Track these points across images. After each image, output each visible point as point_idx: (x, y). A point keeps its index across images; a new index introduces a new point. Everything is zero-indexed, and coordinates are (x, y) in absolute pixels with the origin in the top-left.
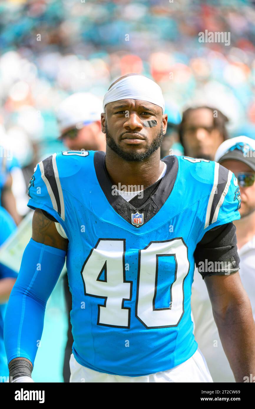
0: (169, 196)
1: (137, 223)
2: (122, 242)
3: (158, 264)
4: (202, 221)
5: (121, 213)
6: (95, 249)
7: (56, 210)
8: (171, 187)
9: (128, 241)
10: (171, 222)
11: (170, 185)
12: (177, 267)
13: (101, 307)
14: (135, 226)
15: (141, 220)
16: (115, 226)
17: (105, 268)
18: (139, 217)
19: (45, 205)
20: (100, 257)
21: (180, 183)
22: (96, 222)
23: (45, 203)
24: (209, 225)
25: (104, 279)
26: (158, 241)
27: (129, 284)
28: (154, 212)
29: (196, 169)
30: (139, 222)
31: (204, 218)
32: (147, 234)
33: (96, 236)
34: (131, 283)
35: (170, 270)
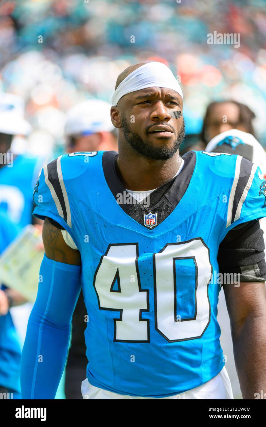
0: (185, 192)
1: (150, 224)
2: (135, 246)
3: (176, 269)
4: (223, 218)
5: (131, 214)
6: (105, 257)
7: (62, 216)
8: (186, 184)
9: (141, 245)
10: (188, 221)
11: (186, 181)
12: (197, 270)
13: (117, 322)
14: (148, 228)
15: (155, 220)
16: (126, 229)
17: (117, 276)
18: (152, 218)
19: (50, 212)
20: (111, 265)
21: (198, 178)
22: (105, 226)
23: (49, 209)
24: (232, 223)
25: (117, 290)
26: (174, 243)
27: (145, 293)
28: (169, 211)
29: (215, 163)
30: (152, 223)
31: (226, 215)
32: (161, 235)
33: (105, 242)
34: (148, 291)
35: (190, 275)
